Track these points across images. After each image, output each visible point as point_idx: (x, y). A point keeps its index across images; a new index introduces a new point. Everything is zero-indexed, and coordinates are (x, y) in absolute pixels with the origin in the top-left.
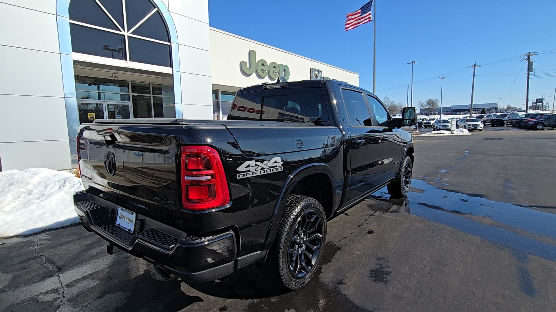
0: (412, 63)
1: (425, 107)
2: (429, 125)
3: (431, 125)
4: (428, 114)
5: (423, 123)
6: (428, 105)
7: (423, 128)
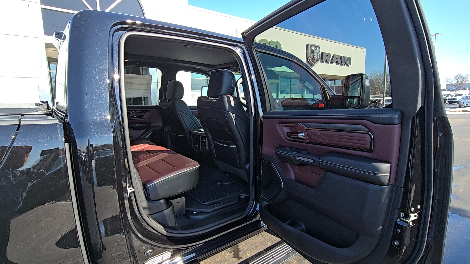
0: (436, 35)
1: (453, 83)
2: (455, 101)
3: (458, 101)
4: (455, 90)
5: (447, 99)
6: (457, 80)
7: (447, 104)
